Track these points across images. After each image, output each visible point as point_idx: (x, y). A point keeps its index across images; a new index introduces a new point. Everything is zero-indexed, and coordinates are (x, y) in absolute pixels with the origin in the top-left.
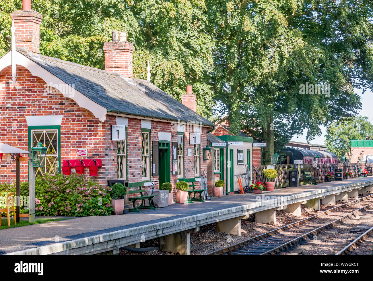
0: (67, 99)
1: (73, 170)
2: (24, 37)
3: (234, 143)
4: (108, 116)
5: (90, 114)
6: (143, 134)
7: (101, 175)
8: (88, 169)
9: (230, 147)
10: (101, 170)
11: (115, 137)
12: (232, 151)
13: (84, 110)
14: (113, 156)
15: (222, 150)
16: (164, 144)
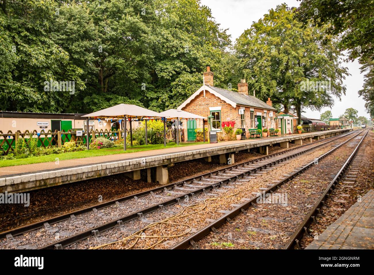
0: (223, 101)
1: (226, 125)
2: (208, 81)
3: (286, 117)
4: (237, 106)
5: (231, 105)
6: (251, 113)
7: (235, 127)
8: (230, 125)
9: (284, 119)
10: (235, 125)
11: (240, 113)
12: (285, 120)
13: (229, 104)
14: (240, 120)
15: (281, 119)
16: (259, 116)
